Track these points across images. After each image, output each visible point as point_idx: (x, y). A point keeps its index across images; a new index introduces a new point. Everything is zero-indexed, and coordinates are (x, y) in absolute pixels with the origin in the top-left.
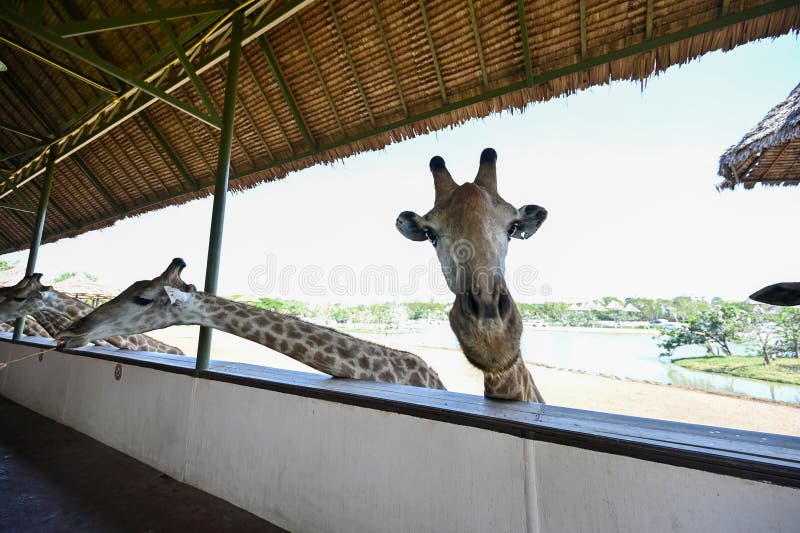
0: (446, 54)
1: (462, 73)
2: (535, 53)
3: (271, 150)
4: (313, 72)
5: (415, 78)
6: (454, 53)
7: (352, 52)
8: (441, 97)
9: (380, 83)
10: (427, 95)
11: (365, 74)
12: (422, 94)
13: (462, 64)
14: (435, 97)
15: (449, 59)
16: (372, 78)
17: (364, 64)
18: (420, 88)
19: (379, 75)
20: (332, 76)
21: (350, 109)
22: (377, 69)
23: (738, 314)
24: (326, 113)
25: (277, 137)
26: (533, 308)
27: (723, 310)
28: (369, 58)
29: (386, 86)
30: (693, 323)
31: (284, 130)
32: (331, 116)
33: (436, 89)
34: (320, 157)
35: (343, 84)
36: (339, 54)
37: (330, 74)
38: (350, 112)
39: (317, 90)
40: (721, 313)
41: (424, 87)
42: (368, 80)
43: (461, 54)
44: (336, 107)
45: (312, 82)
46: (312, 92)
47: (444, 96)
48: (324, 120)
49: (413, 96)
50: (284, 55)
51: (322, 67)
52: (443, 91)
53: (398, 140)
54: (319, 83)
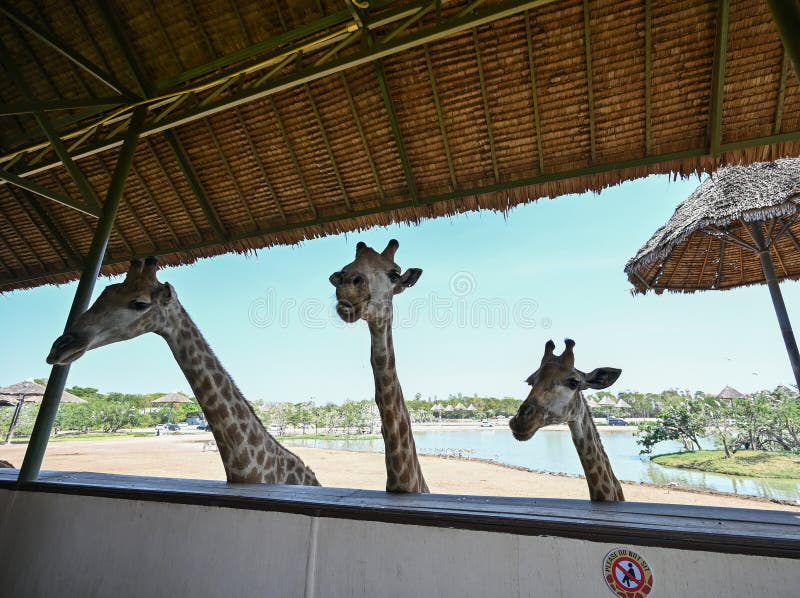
0: (347, 170)
1: (362, 187)
2: (419, 179)
3: (177, 234)
4: (223, 167)
5: (322, 185)
6: (353, 171)
7: (261, 155)
8: (345, 204)
9: (289, 186)
10: (334, 201)
11: (274, 175)
12: (328, 199)
13: (361, 180)
14: (341, 204)
15: (350, 174)
16: (280, 180)
17: (274, 167)
18: (326, 194)
19: (288, 178)
20: (242, 173)
21: (262, 204)
22: (286, 173)
23: (703, 408)
24: (237, 205)
25: (184, 221)
27: (690, 404)
28: (277, 163)
29: (296, 189)
30: (666, 418)
31: (192, 217)
32: (242, 209)
33: (341, 197)
34: (231, 245)
35: (252, 182)
36: (249, 155)
37: (240, 170)
38: (261, 207)
39: (227, 183)
40: (689, 407)
41: (330, 194)
42: (277, 181)
43: (360, 172)
44: (247, 200)
45: (222, 176)
46: (222, 184)
47: (348, 204)
48: (235, 211)
49: (321, 200)
50: (192, 148)
51: (232, 164)
52: (346, 199)
53: (310, 237)
54: (228, 177)
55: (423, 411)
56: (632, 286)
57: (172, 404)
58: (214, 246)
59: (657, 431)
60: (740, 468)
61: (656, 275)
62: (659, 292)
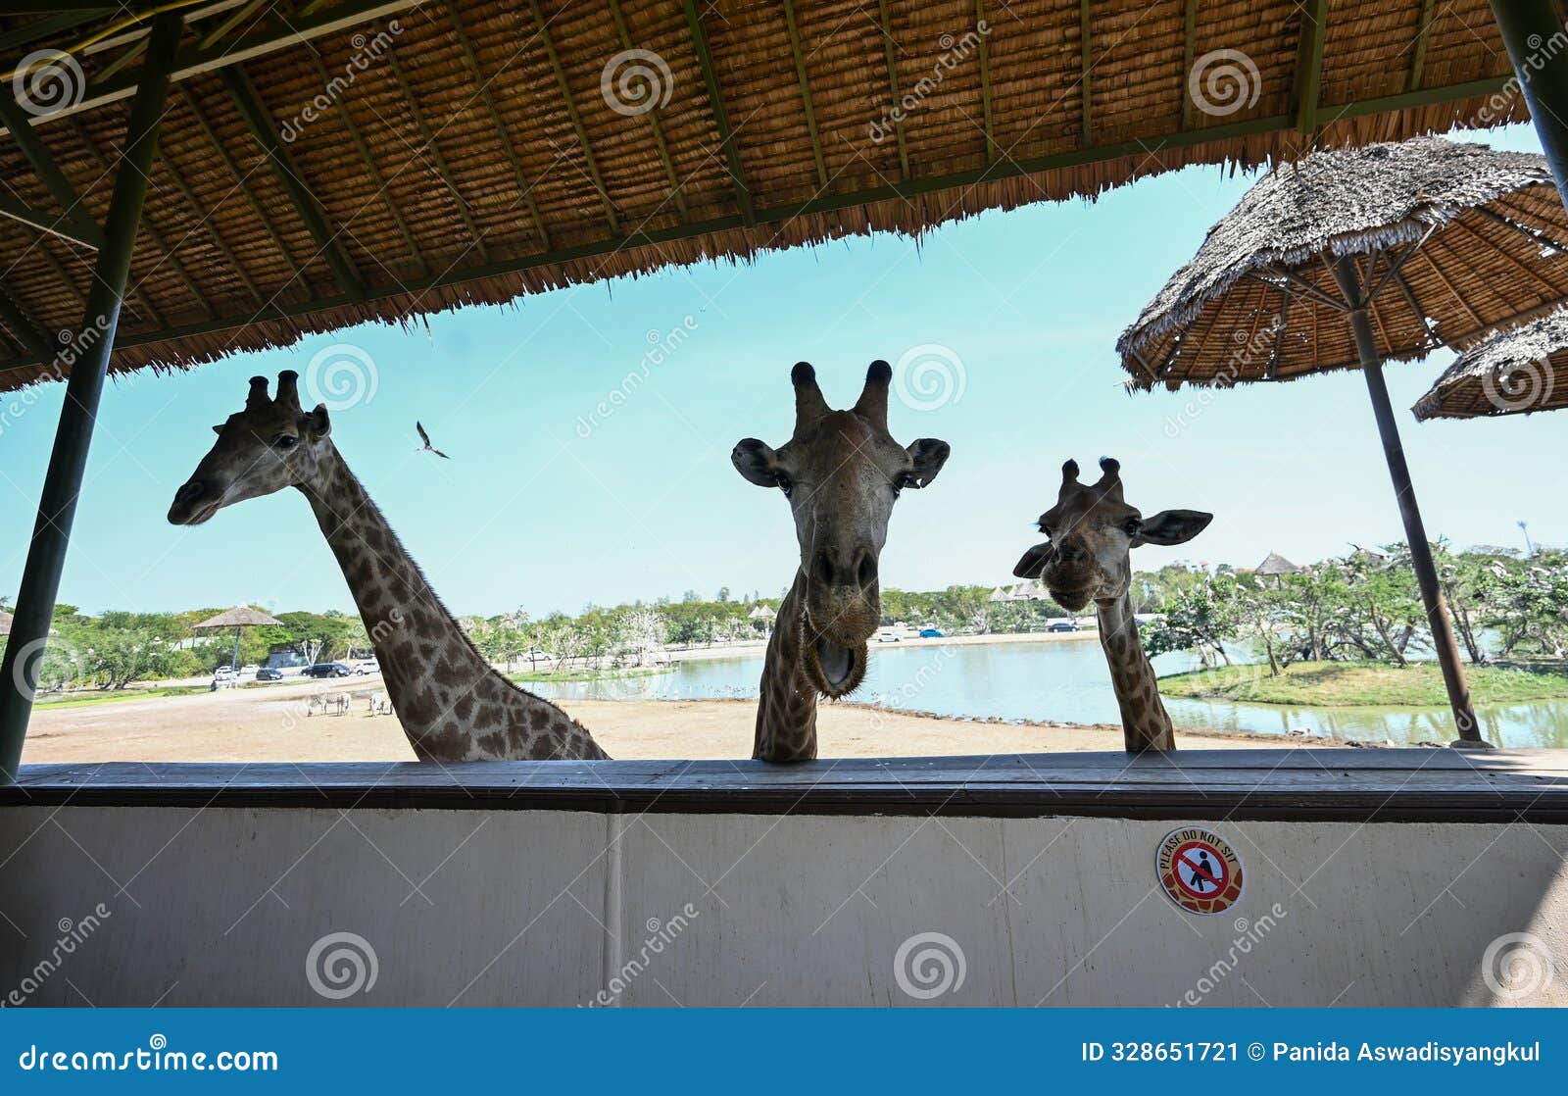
0: (609, 153)
1: (641, 188)
2: (754, 173)
3: (256, 286)
4: (351, 146)
5: (558, 184)
6: (622, 155)
7: (430, 122)
8: (607, 222)
9: (492, 185)
10: (583, 217)
11: (460, 164)
12: (572, 212)
13: (639, 173)
14: (598, 221)
15: (617, 162)
16: (475, 173)
17: (459, 146)
18: (568, 202)
19: (490, 170)
20: (391, 158)
21: (435, 222)
22: (483, 158)
23: (1233, 593)
24: (384, 225)
25: (271, 259)
26: (928, 602)
27: (1213, 587)
28: (466, 138)
29: (505, 191)
30: (1171, 612)
31: (289, 249)
32: (394, 232)
33: (598, 208)
34: (373, 306)
35: (415, 176)
36: (405, 122)
37: (387, 153)
38: (434, 228)
39: (361, 179)
40: (1210, 592)
41: (575, 201)
42: (467, 175)
43: (635, 158)
44: (403, 215)
45: (349, 164)
46: (350, 182)
47: (613, 222)
48: (379, 236)
49: (558, 215)
50: (282, 105)
51: (371, 140)
52: (610, 213)
53: (537, 289)
54: (364, 167)
55: (734, 621)
56: (1129, 378)
57: (237, 630)
58: (337, 309)
59: (1156, 636)
60: (1296, 692)
61: (1170, 355)
62: (1173, 387)
